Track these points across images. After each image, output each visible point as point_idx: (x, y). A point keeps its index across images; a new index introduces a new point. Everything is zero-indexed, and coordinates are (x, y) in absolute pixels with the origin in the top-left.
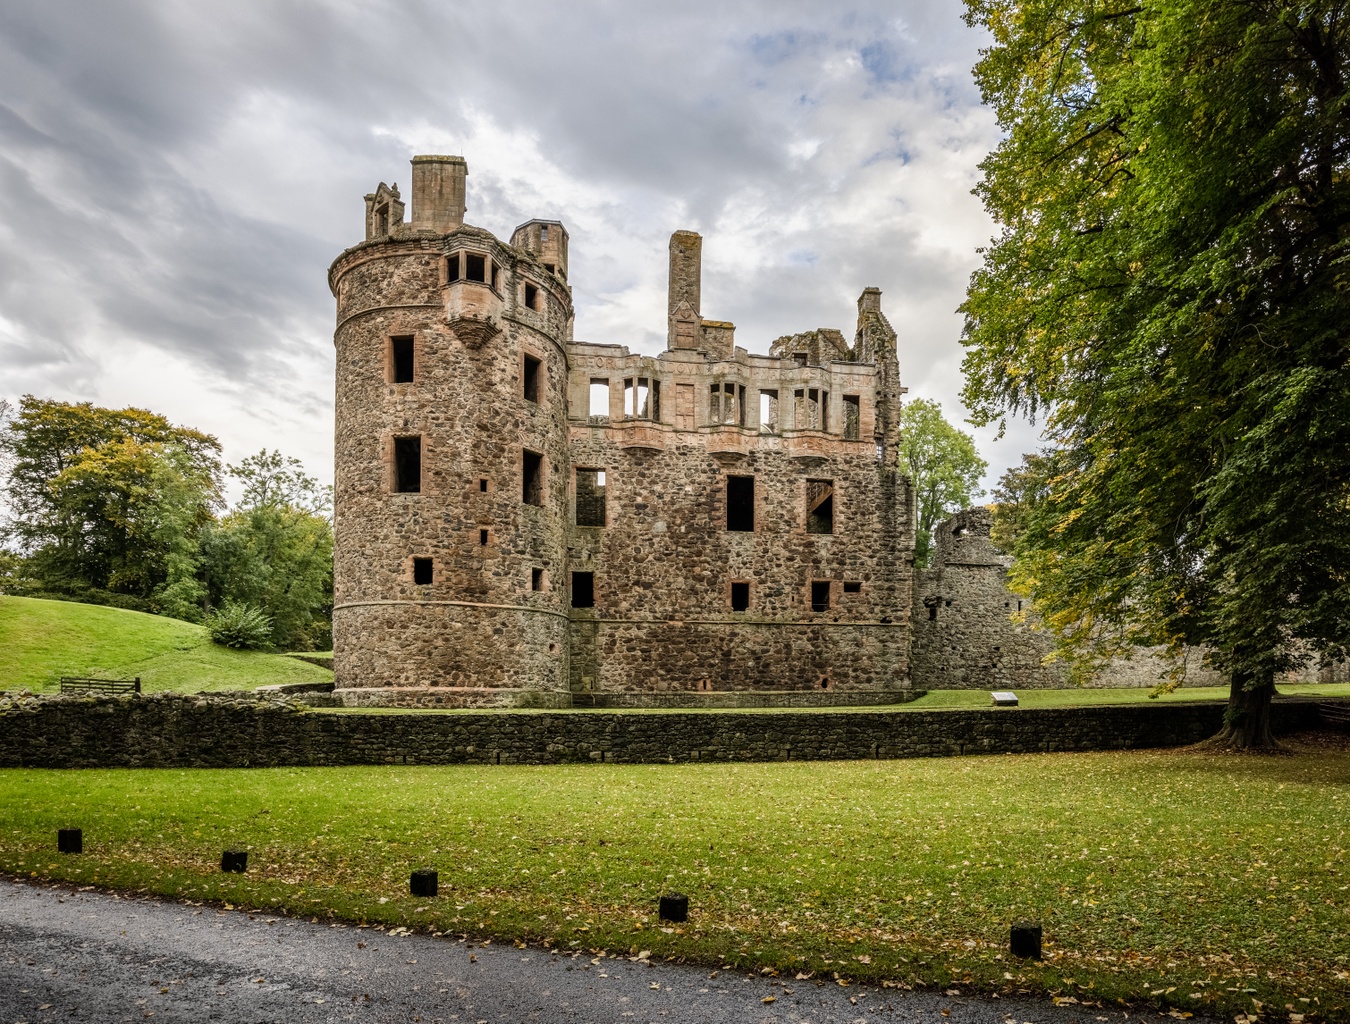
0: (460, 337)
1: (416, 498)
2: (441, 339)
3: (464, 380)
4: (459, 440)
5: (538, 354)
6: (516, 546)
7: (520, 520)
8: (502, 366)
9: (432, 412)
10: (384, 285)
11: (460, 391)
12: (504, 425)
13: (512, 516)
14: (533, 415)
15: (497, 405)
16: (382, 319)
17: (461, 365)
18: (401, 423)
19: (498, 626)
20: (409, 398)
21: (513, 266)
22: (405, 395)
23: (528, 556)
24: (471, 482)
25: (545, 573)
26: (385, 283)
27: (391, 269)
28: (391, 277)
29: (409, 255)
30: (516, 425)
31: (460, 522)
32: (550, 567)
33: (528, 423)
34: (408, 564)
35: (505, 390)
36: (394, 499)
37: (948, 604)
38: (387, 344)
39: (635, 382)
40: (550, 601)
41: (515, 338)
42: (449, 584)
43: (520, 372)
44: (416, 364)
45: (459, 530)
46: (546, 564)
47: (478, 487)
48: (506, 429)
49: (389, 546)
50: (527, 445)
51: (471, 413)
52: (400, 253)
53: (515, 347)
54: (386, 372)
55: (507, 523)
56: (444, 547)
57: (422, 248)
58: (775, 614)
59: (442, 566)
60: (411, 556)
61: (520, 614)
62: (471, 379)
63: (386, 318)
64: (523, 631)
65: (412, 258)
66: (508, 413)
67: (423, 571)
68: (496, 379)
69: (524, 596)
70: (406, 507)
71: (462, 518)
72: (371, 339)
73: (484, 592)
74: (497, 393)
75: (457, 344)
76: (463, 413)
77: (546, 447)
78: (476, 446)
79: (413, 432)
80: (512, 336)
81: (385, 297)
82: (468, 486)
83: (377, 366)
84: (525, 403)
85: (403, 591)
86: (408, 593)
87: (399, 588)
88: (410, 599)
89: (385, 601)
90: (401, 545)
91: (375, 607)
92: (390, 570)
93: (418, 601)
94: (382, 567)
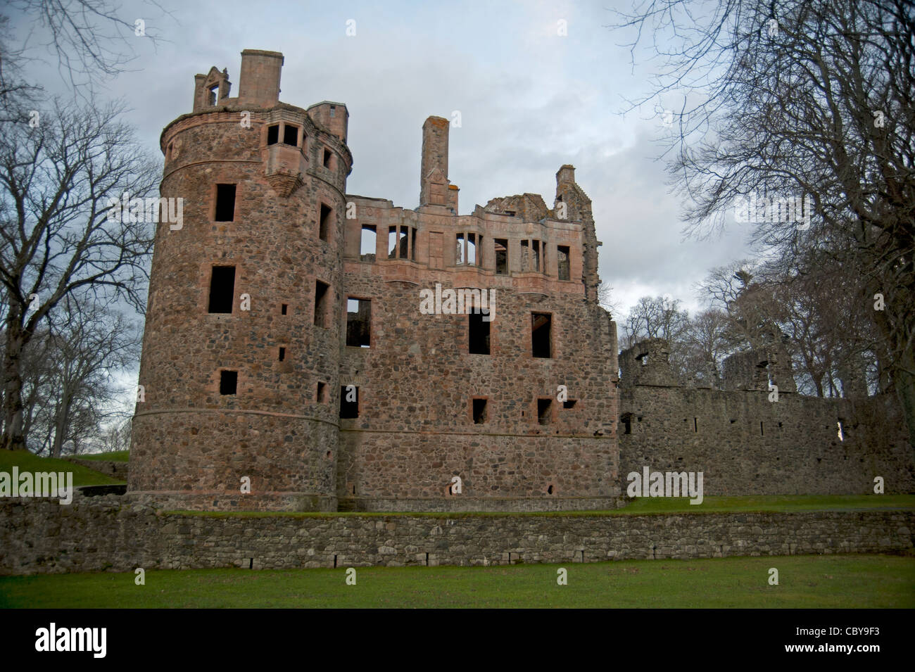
0: (274, 187)
1: (227, 318)
2: (258, 188)
3: (275, 221)
4: (267, 270)
5: (330, 204)
6: (307, 362)
7: (311, 339)
8: (305, 211)
9: (246, 246)
10: (214, 144)
11: (271, 230)
12: (304, 259)
13: (305, 336)
14: (324, 252)
15: (299, 243)
16: (210, 170)
17: (274, 209)
18: (220, 254)
19: (289, 434)
20: (229, 234)
21: (317, 135)
22: (225, 231)
23: (315, 371)
24: (274, 306)
25: (327, 386)
26: (216, 141)
27: (221, 132)
28: (221, 137)
30: (312, 260)
31: (263, 339)
32: (331, 382)
33: (321, 258)
34: (216, 376)
35: (306, 231)
36: (207, 318)
37: (640, 419)
38: (214, 189)
39: (398, 229)
40: (329, 411)
41: (315, 190)
42: (251, 394)
43: (317, 217)
44: (236, 207)
45: (262, 347)
46: (328, 379)
47: (280, 310)
48: (305, 263)
49: (200, 359)
50: (319, 277)
51: (278, 248)
52: (231, 119)
53: (315, 198)
54: (210, 213)
55: (301, 342)
56: (249, 361)
58: (509, 427)
59: (245, 377)
60: (219, 369)
61: (306, 423)
62: (280, 221)
63: (214, 169)
64: (309, 439)
66: (307, 250)
67: (229, 383)
68: (300, 221)
69: (311, 407)
70: (218, 326)
71: (266, 337)
72: (199, 185)
73: (279, 403)
74: (300, 234)
75: (271, 193)
76: (272, 248)
77: (333, 279)
78: (281, 275)
79: (229, 262)
80: (313, 189)
81: (214, 153)
82: (272, 309)
83: (203, 206)
84: (320, 242)
85: (209, 400)
86: (214, 402)
87: (206, 398)
88: (215, 407)
89: (192, 409)
90: (211, 358)
91: (181, 414)
92: (199, 381)
93: (222, 410)
94: (192, 378)
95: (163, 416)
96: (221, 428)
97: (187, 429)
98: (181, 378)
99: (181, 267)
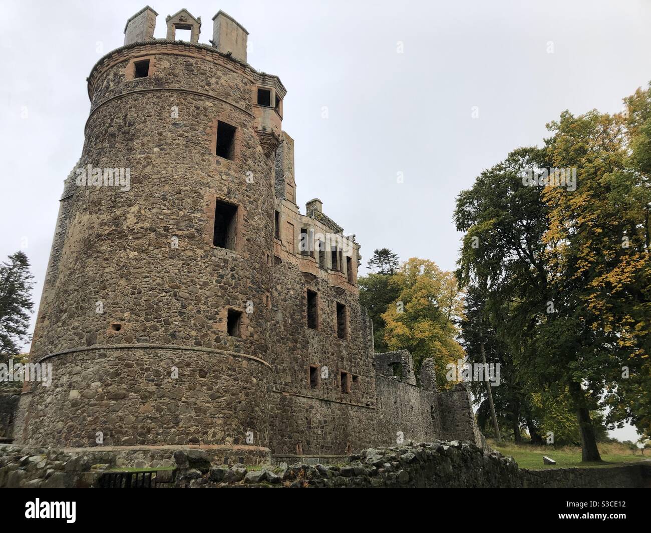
0: (262, 145)
1: (234, 256)
2: (252, 140)
16: (212, 105)
18: (226, 190)
20: (232, 172)
22: (229, 169)
26: (214, 80)
27: (219, 73)
28: (219, 78)
29: (234, 72)
31: (259, 285)
34: (224, 314)
36: (215, 251)
38: (216, 124)
44: (237, 150)
45: (258, 292)
49: (208, 293)
52: (228, 66)
54: (213, 146)
57: (244, 72)
60: (228, 307)
63: (215, 105)
65: (235, 74)
70: (226, 261)
71: (260, 282)
75: (260, 149)
79: (233, 201)
81: (213, 90)
82: (263, 257)
83: (205, 137)
85: (218, 340)
86: (222, 341)
87: (215, 336)
88: (225, 349)
89: (200, 348)
90: (219, 294)
91: (187, 352)
92: (207, 317)
93: (231, 352)
94: (199, 312)
95: (160, 352)
96: (230, 372)
97: (194, 371)
98: (184, 311)
99: (180, 190)
